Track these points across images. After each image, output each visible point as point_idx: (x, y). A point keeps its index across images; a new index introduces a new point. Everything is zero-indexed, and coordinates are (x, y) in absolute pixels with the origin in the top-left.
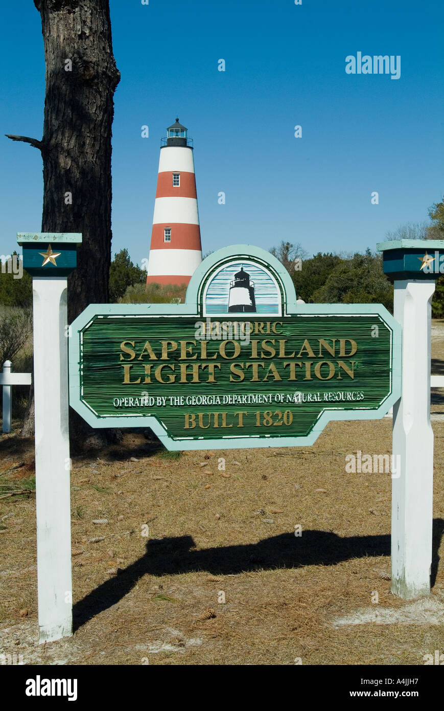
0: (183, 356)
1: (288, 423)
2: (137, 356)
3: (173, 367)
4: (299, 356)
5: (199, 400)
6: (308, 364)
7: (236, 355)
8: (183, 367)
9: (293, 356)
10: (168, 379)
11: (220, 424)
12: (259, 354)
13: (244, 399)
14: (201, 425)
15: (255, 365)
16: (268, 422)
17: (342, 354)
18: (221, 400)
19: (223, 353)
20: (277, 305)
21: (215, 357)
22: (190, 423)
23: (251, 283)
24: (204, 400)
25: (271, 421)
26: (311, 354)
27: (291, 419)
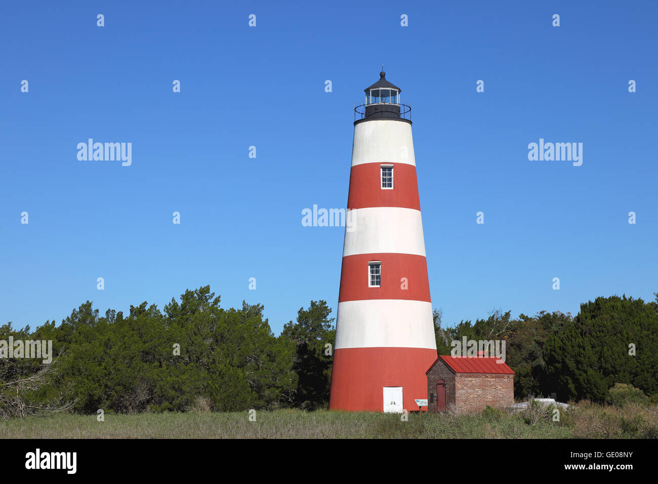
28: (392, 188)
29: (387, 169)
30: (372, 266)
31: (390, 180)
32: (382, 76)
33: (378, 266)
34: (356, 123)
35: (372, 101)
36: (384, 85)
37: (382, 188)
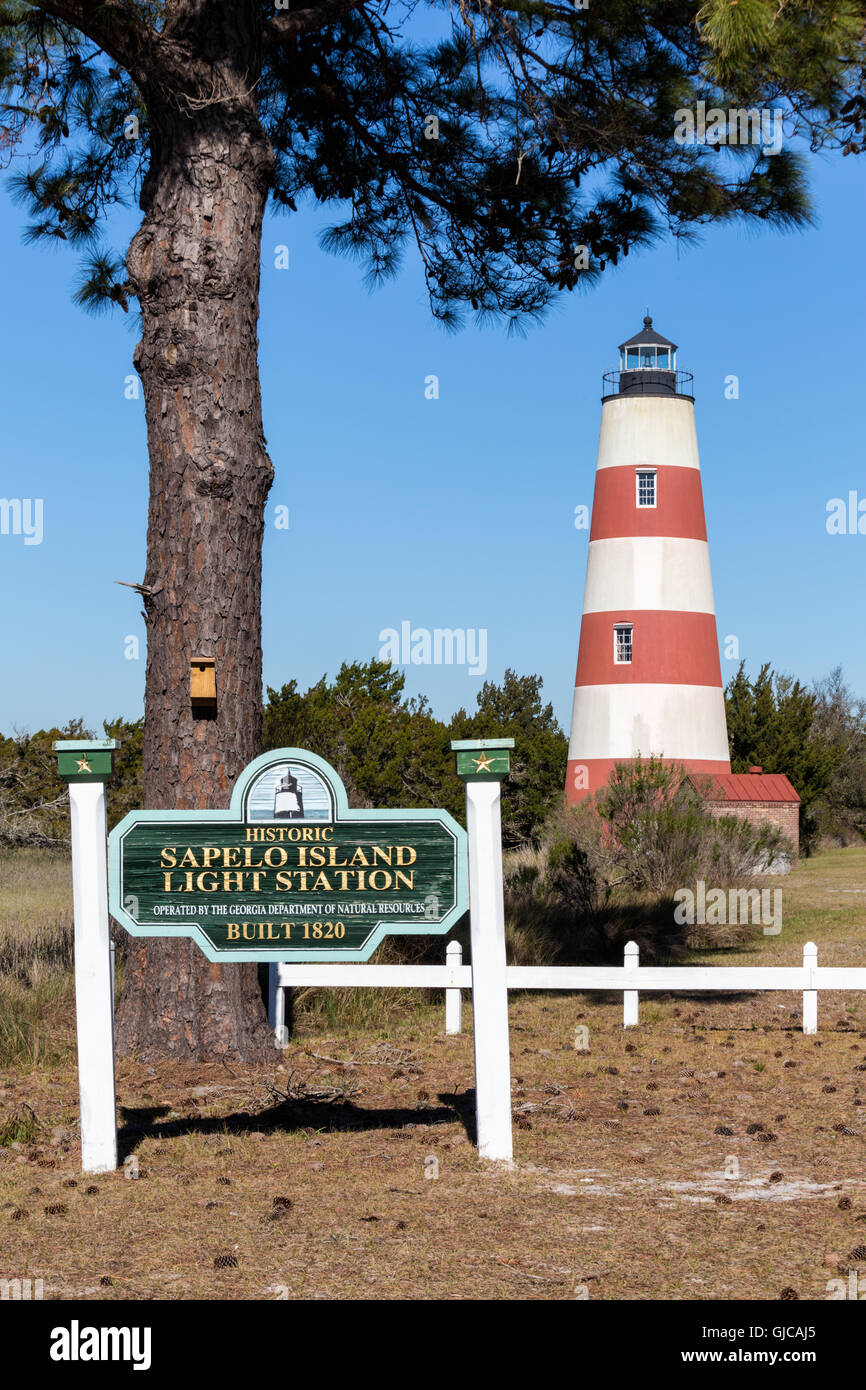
0: (227, 863)
1: (340, 935)
2: (179, 863)
3: (215, 875)
4: (352, 864)
5: (243, 911)
6: (361, 874)
7: (282, 863)
8: (227, 875)
9: (344, 864)
10: (210, 887)
11: (266, 935)
12: (307, 862)
13: (292, 910)
14: (245, 935)
15: (303, 874)
16: (317, 934)
17: (400, 862)
18: (267, 910)
19: (268, 861)
20: (327, 811)
21: (260, 865)
22: (234, 935)
24: (249, 910)
25: (321, 933)
26: (365, 863)
27: (343, 933)
28: (654, 506)
29: (647, 476)
30: (620, 631)
31: (651, 492)
32: (648, 322)
33: (628, 631)
34: (604, 400)
35: (624, 365)
36: (648, 339)
37: (638, 506)
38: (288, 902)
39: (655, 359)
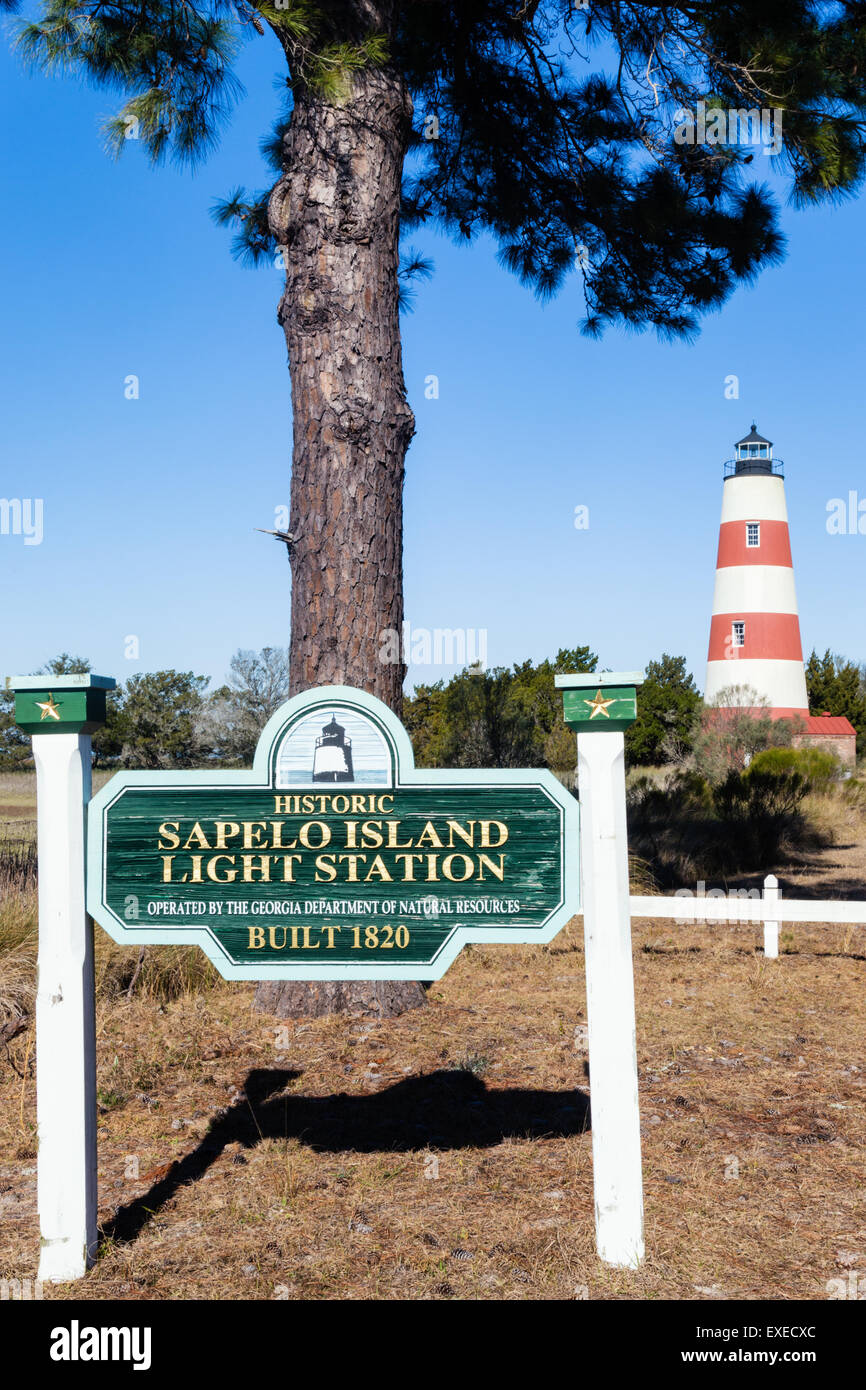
0: (248, 843)
1: (402, 944)
2: (182, 843)
3: (232, 859)
4: (419, 845)
5: (270, 908)
6: (432, 859)
7: (323, 844)
8: (247, 860)
9: (409, 845)
10: (225, 876)
11: (301, 943)
12: (358, 842)
13: (336, 908)
14: (273, 944)
15: (352, 858)
16: (371, 943)
17: (485, 842)
18: (303, 908)
19: (305, 841)
20: (385, 771)
21: (293, 846)
22: (257, 942)
23: (346, 741)
24: (277, 908)
25: (376, 941)
26: (437, 843)
27: (407, 941)
28: (759, 546)
29: (753, 527)
30: (736, 626)
31: (756, 537)
32: (754, 428)
33: (741, 626)
34: (725, 479)
35: (740, 456)
36: (754, 439)
37: (748, 546)
38: (331, 896)
39: (758, 452)
